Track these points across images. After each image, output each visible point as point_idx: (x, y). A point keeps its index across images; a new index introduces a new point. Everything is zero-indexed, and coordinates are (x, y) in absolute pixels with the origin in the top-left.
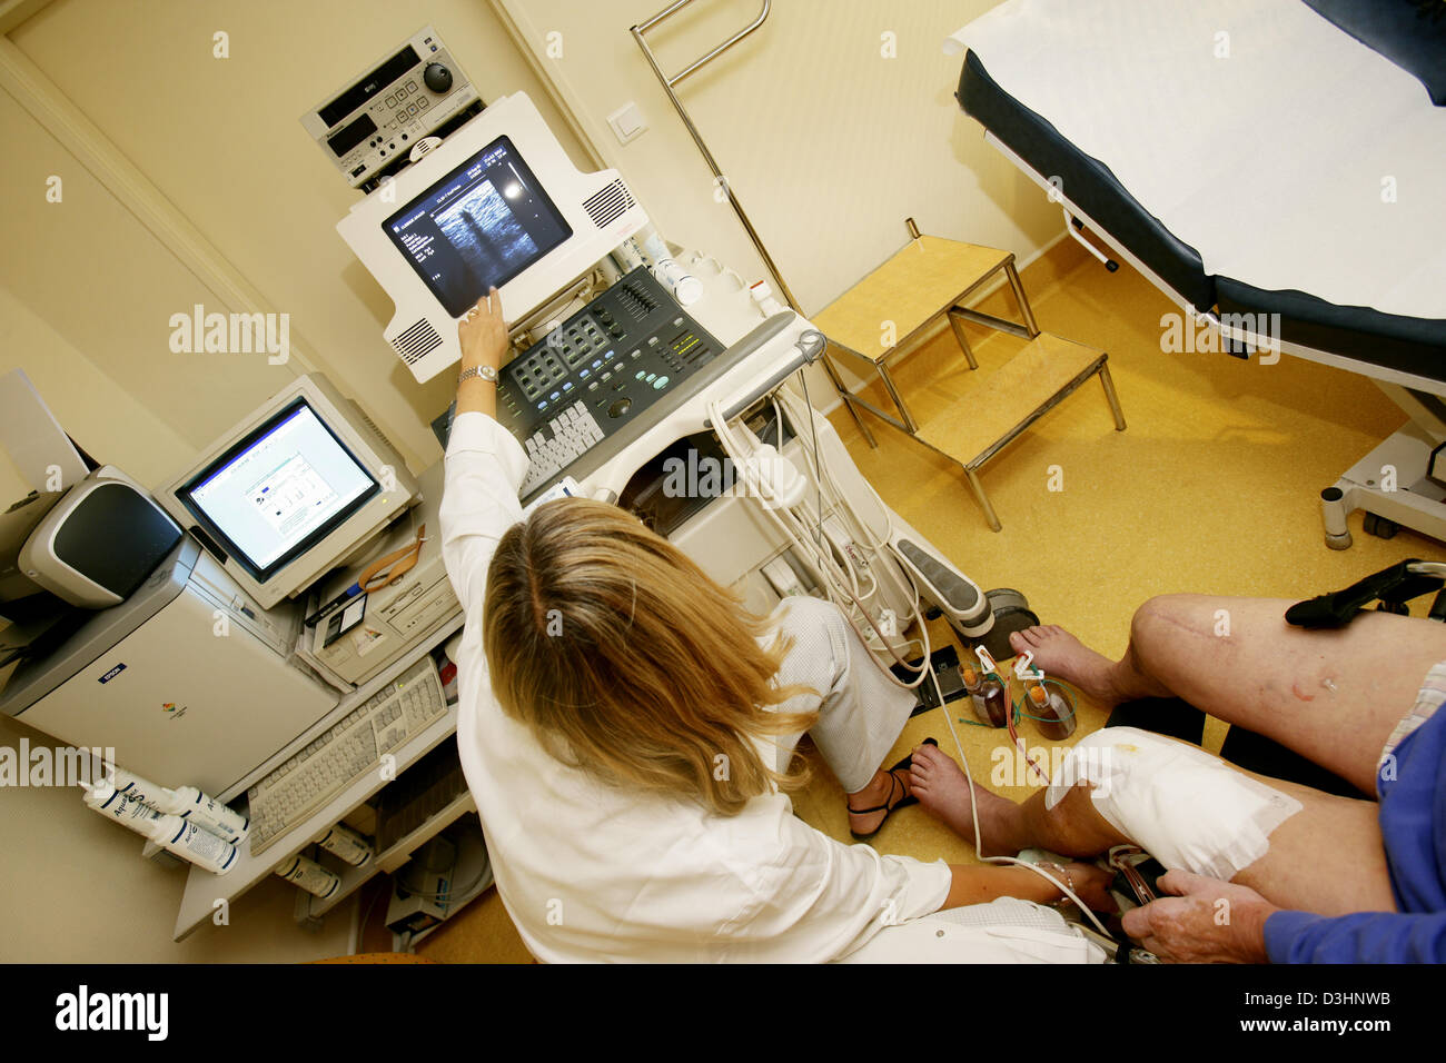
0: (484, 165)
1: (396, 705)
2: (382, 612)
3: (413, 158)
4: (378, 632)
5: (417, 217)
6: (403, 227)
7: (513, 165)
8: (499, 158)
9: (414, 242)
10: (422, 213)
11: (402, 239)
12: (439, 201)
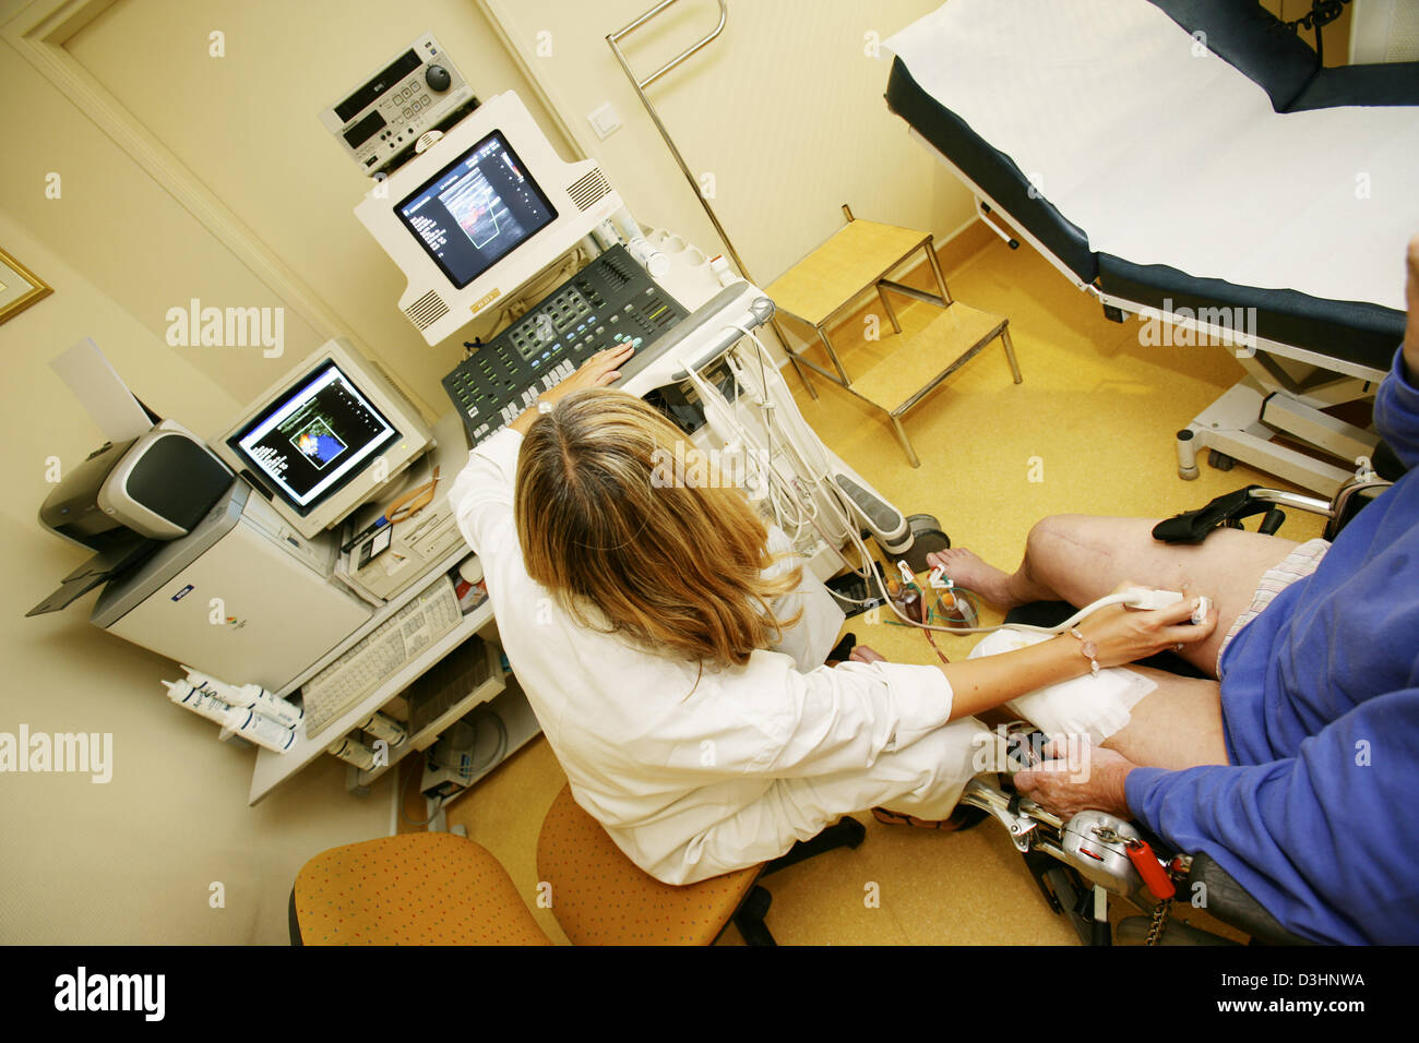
0: (481, 156)
1: (420, 616)
2: (406, 539)
3: (418, 149)
4: (403, 556)
5: (424, 202)
6: (412, 211)
7: (505, 156)
8: (494, 149)
9: (421, 223)
10: (428, 198)
11: (412, 221)
12: (442, 188)
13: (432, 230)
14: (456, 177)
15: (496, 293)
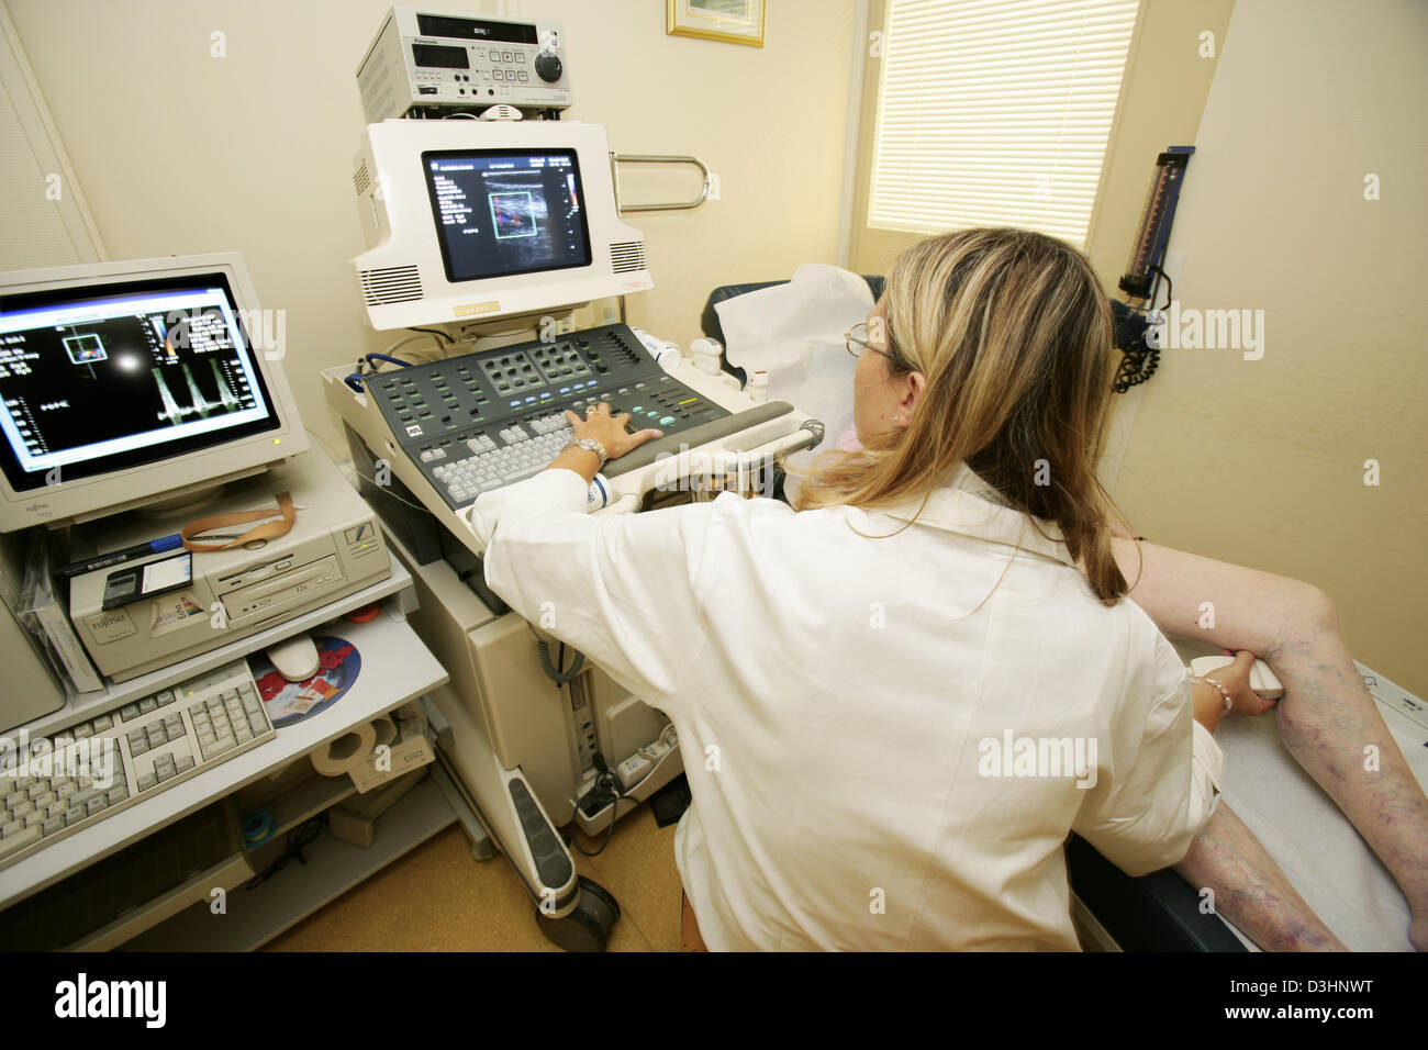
0: (547, 163)
1: (175, 718)
2: (221, 580)
3: (488, 114)
4: (200, 607)
5: (463, 168)
6: (443, 169)
7: (571, 179)
8: (564, 165)
9: (446, 188)
10: (470, 167)
11: (436, 178)
12: (492, 167)
13: (456, 202)
14: (512, 166)
15: (495, 304)
